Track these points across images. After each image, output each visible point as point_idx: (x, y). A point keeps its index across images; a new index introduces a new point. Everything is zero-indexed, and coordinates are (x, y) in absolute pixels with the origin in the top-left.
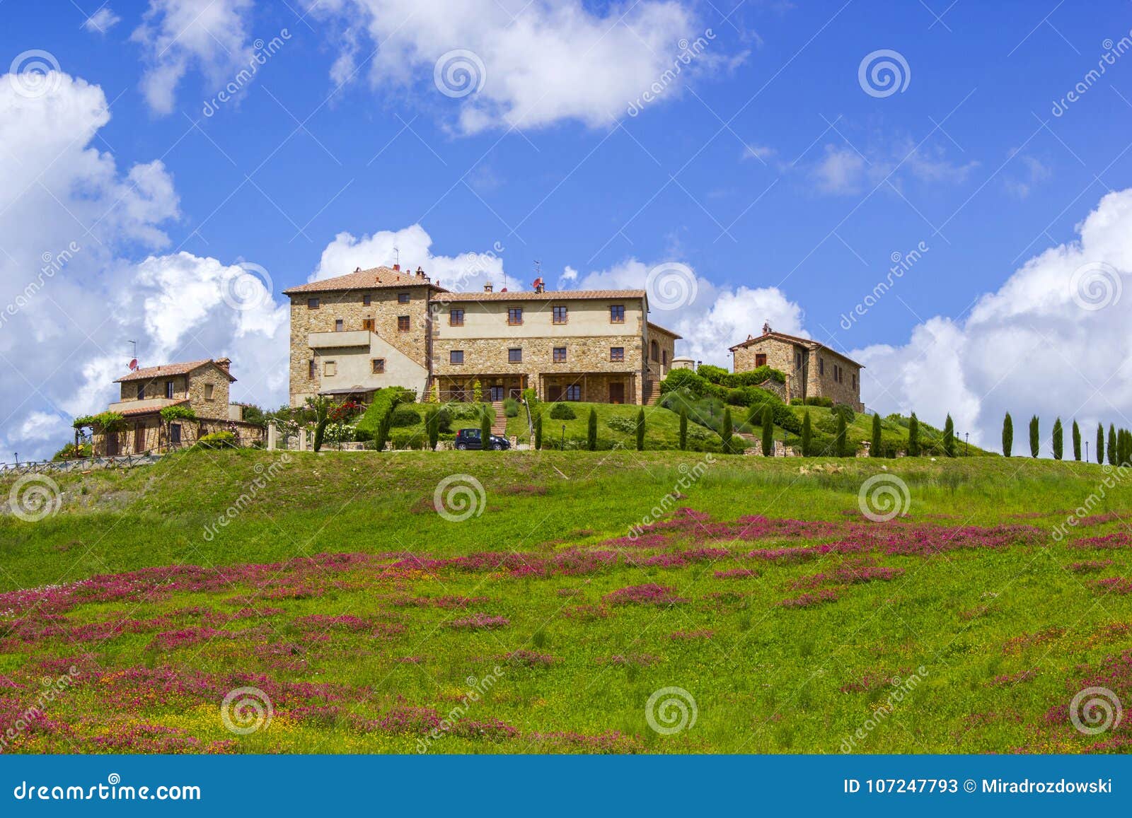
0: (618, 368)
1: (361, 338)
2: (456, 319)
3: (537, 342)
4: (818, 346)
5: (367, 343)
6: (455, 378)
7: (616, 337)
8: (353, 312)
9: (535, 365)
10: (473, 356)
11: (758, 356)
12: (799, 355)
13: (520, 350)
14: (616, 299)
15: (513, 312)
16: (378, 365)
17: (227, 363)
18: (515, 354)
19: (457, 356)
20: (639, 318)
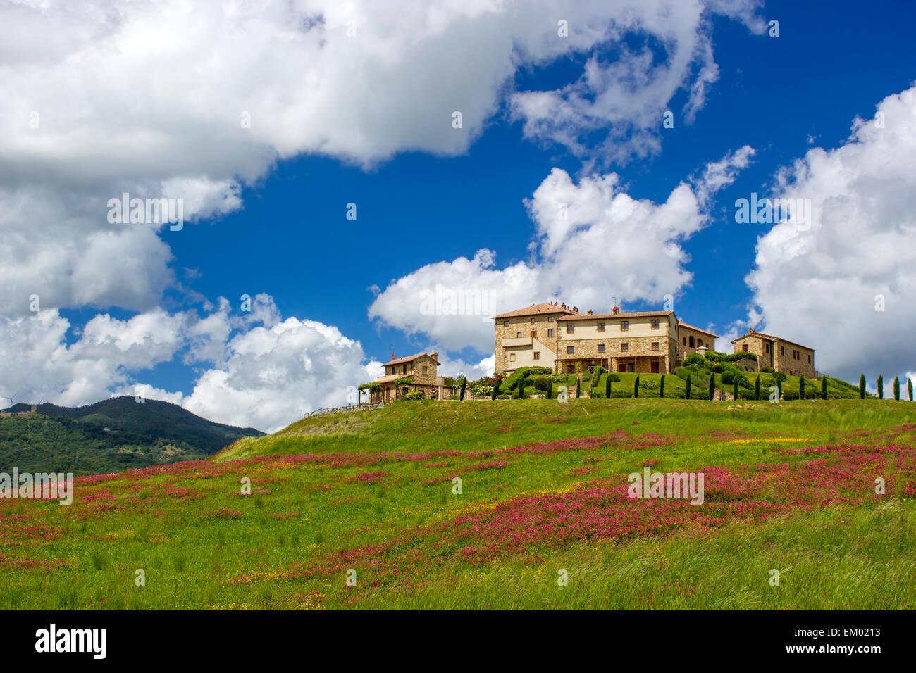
0: (655, 354)
1: (527, 341)
2: (570, 330)
3: (613, 340)
4: (780, 340)
5: (531, 343)
6: (570, 361)
7: (654, 337)
8: (525, 328)
9: (612, 352)
10: (579, 349)
11: (744, 346)
12: (767, 345)
13: (603, 345)
14: (654, 316)
15: (600, 325)
16: (536, 355)
17: (436, 355)
18: (601, 347)
19: (571, 349)
20: (667, 327)
